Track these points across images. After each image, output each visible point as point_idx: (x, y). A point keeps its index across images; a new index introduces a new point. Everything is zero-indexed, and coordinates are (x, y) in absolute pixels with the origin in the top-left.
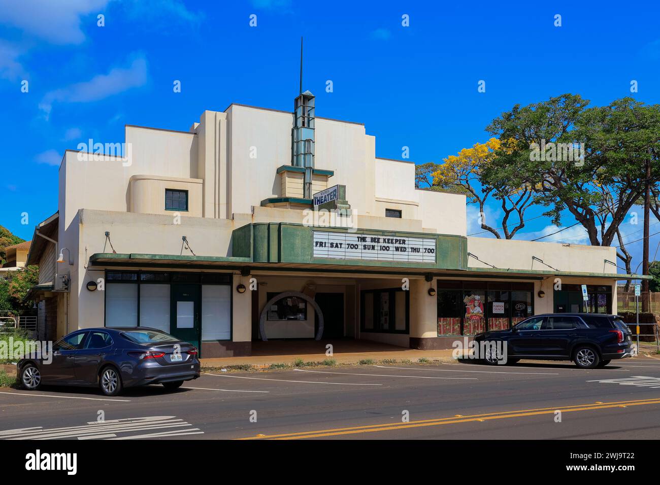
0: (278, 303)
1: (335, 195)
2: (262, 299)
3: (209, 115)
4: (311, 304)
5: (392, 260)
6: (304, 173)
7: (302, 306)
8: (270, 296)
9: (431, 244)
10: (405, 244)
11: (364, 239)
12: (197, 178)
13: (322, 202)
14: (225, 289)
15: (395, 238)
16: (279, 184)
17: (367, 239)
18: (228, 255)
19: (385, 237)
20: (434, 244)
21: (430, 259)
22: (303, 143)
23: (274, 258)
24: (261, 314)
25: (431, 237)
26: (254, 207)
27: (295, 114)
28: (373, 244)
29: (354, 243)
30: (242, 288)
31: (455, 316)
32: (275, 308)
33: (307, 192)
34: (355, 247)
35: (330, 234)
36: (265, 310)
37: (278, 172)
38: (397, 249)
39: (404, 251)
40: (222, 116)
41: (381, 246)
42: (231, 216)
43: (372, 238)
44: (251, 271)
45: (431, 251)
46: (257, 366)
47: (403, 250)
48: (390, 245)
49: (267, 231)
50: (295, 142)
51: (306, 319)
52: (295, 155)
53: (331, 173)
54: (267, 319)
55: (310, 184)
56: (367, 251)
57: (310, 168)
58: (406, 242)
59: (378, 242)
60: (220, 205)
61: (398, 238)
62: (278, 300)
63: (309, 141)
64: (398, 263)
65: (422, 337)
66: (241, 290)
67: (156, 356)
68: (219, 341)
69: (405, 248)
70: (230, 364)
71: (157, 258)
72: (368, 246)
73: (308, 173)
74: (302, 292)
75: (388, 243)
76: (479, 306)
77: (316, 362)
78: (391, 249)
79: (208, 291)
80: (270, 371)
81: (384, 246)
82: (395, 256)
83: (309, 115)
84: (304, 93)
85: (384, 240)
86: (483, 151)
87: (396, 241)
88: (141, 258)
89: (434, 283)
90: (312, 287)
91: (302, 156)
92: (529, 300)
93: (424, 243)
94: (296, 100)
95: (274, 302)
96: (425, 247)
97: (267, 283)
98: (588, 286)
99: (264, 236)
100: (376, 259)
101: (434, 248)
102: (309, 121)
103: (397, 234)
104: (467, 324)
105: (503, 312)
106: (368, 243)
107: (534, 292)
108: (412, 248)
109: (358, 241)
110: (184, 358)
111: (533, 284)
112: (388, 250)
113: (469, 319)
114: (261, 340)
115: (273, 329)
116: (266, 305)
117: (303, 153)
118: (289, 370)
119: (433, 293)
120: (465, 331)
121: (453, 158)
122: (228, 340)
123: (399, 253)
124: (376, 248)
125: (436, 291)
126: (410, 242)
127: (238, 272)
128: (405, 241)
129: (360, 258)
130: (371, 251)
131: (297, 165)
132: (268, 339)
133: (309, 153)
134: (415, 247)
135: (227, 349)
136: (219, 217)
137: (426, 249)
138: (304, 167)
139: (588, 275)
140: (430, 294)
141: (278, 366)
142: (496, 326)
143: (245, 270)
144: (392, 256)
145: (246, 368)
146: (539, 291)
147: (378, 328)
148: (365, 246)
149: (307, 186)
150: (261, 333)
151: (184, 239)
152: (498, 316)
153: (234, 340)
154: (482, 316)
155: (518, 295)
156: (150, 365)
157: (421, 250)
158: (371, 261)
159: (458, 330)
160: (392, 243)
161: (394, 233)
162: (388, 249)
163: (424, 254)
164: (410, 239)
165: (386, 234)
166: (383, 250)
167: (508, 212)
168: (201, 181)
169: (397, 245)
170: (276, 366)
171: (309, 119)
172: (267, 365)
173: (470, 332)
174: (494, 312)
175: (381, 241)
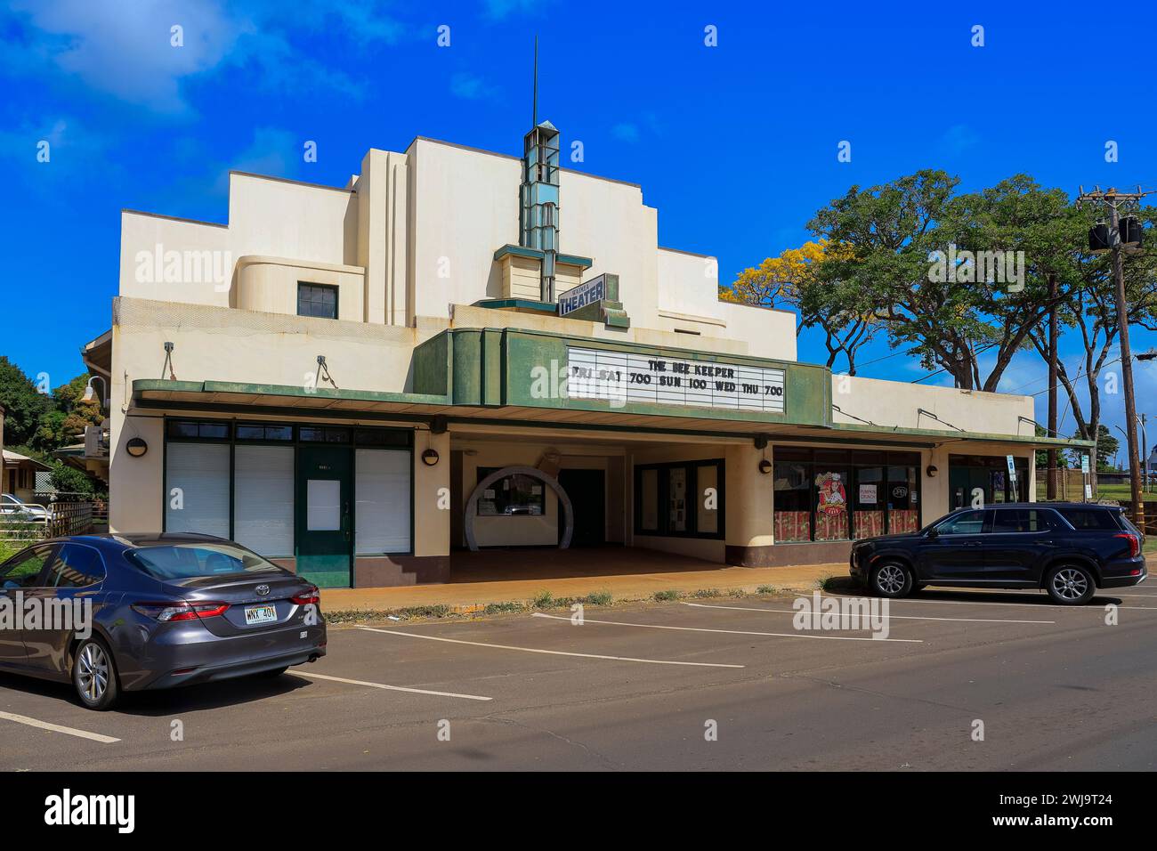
0: (497, 486)
1: (599, 292)
2: (469, 478)
3: (377, 157)
4: (551, 487)
5: (710, 405)
6: (542, 261)
7: (536, 490)
8: (482, 473)
9: (776, 378)
10: (732, 377)
11: (660, 366)
12: (356, 264)
13: (575, 308)
14: (400, 457)
15: (715, 366)
16: (498, 277)
17: (666, 366)
18: (406, 391)
19: (698, 364)
20: (781, 379)
21: (774, 405)
22: (539, 208)
23: (493, 397)
24: (467, 503)
25: (778, 366)
26: (453, 306)
27: (526, 160)
28: (678, 375)
29: (644, 373)
30: (431, 456)
31: (801, 509)
32: (491, 494)
33: (546, 294)
34: (644, 379)
35: (598, 353)
36: (475, 498)
37: (496, 258)
38: (719, 386)
39: (732, 390)
40: (398, 159)
41: (691, 380)
42: (412, 322)
43: (675, 364)
44: (449, 425)
45: (776, 391)
46: (461, 608)
47: (730, 387)
48: (707, 378)
49: (479, 343)
50: (525, 207)
51: (543, 512)
52: (526, 229)
53: (588, 263)
54: (478, 514)
55: (552, 278)
56: (666, 387)
57: (552, 251)
58: (735, 374)
59: (686, 372)
60: (396, 313)
61: (721, 366)
62: (496, 480)
63: (549, 205)
64: (721, 410)
65: (750, 545)
66: (431, 460)
67: (205, 613)
68: (388, 554)
69: (733, 384)
70: (409, 604)
71: (260, 391)
72: (668, 378)
73: (548, 259)
74: (537, 468)
75: (704, 374)
76: (839, 491)
77: (574, 599)
78: (709, 385)
79: (368, 461)
80: (487, 618)
81: (697, 381)
82: (715, 400)
83: (549, 163)
84: (541, 125)
85: (697, 368)
86: (797, 260)
87: (718, 370)
88: (225, 390)
89: (768, 453)
90: (553, 460)
91: (539, 231)
92: (913, 480)
93: (766, 377)
94: (527, 139)
95: (489, 484)
96: (766, 384)
97: (476, 452)
98: (1014, 458)
99: (474, 354)
100: (683, 403)
101: (782, 386)
102: (549, 174)
103: (719, 359)
104: (820, 522)
105: (874, 501)
106: (669, 373)
107: (920, 468)
108: (744, 385)
109: (651, 369)
110: (281, 614)
111: (919, 455)
112: (703, 388)
113: (824, 513)
114: (467, 549)
115: (488, 530)
116: (475, 488)
117: (540, 226)
118: (523, 615)
119: (767, 469)
120: (817, 533)
121: (751, 271)
122: (406, 554)
123: (723, 393)
124: (682, 383)
125: (772, 464)
126: (742, 375)
127: (424, 425)
128: (732, 371)
129: (655, 401)
130: (673, 388)
131: (530, 244)
132: (480, 548)
133: (550, 227)
134: (750, 384)
135: (404, 571)
136: (393, 324)
137: (767, 387)
138: (542, 248)
139: (1010, 439)
140: (762, 471)
141: (503, 608)
142: (864, 524)
143: (438, 423)
144: (709, 399)
145: (437, 612)
146: (928, 465)
147: (665, 529)
148: (662, 378)
149: (546, 283)
150: (468, 537)
151: (321, 360)
152: (868, 508)
153: (417, 555)
154: (843, 507)
155: (895, 474)
156: (191, 636)
157: (760, 390)
158: (674, 406)
159: (806, 532)
160: (711, 375)
161: (714, 357)
162: (703, 385)
163: (766, 397)
164: (741, 368)
165: (699, 357)
166: (696, 387)
167: (833, 353)
168: (361, 270)
169: (720, 379)
170: (497, 606)
171: (548, 169)
172: (481, 607)
173: (825, 536)
174: (862, 501)
175: (692, 369)
